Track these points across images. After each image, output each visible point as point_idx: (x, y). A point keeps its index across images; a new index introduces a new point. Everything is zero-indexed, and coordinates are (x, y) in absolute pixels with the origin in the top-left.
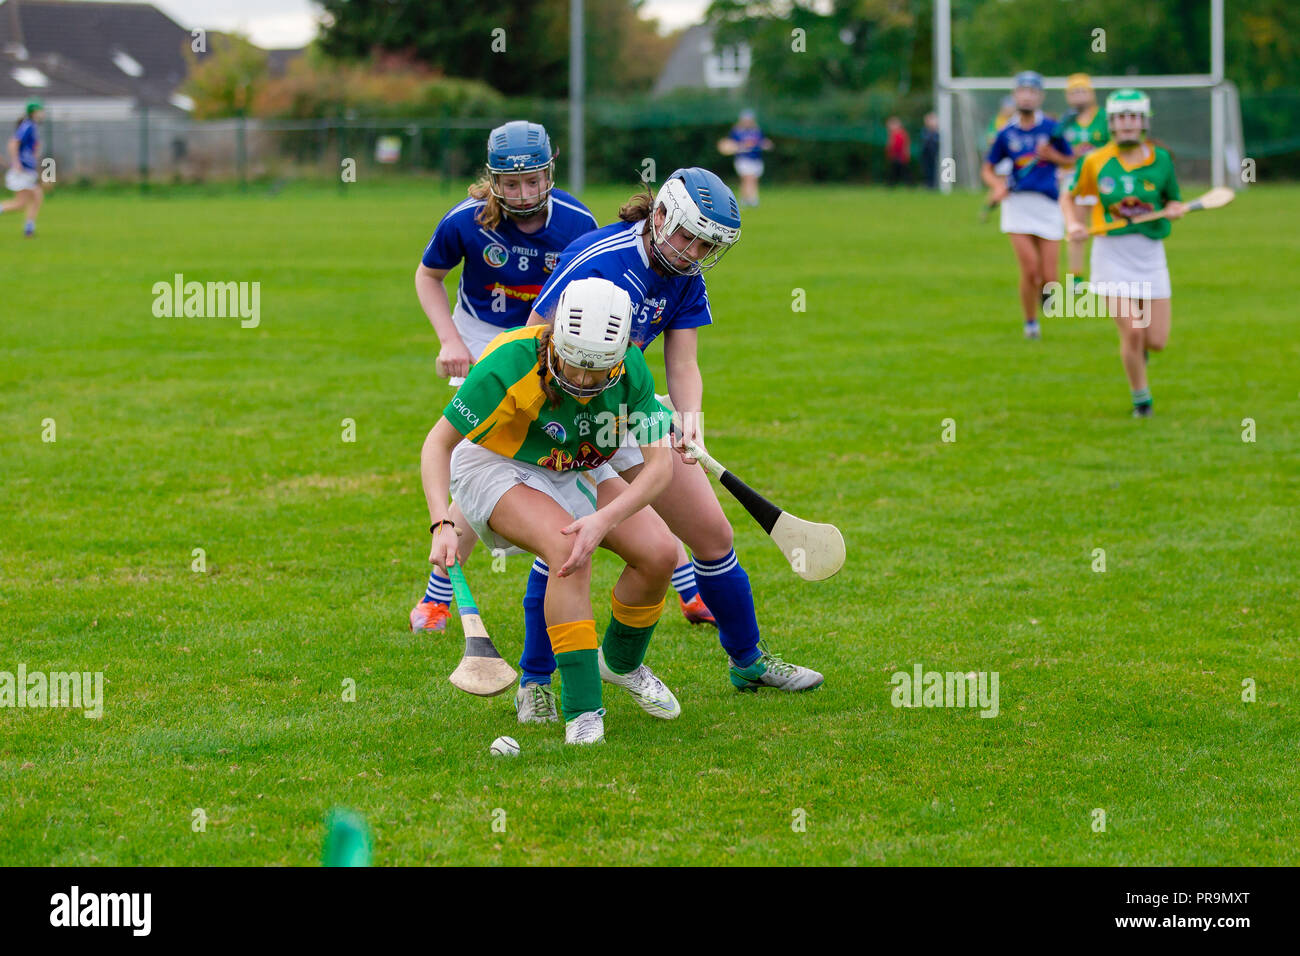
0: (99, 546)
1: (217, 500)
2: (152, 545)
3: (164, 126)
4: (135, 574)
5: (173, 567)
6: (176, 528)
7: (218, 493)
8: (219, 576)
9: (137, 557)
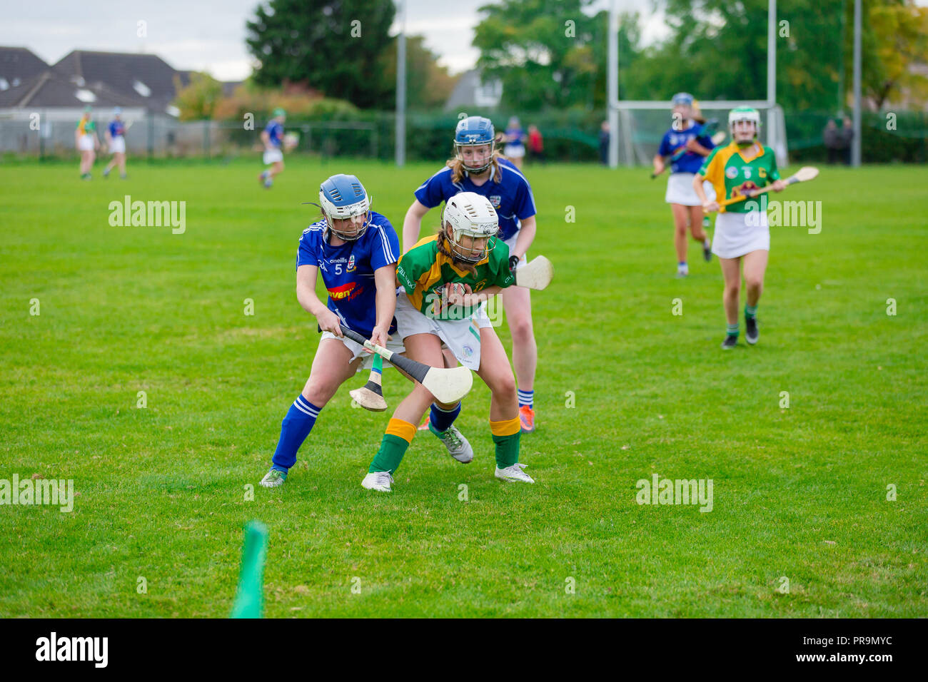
0: (122, 368)
1: (189, 341)
2: (152, 368)
3: (162, 125)
4: (141, 384)
5: (163, 380)
6: (165, 357)
7: (189, 338)
8: (190, 386)
9: (143, 374)
